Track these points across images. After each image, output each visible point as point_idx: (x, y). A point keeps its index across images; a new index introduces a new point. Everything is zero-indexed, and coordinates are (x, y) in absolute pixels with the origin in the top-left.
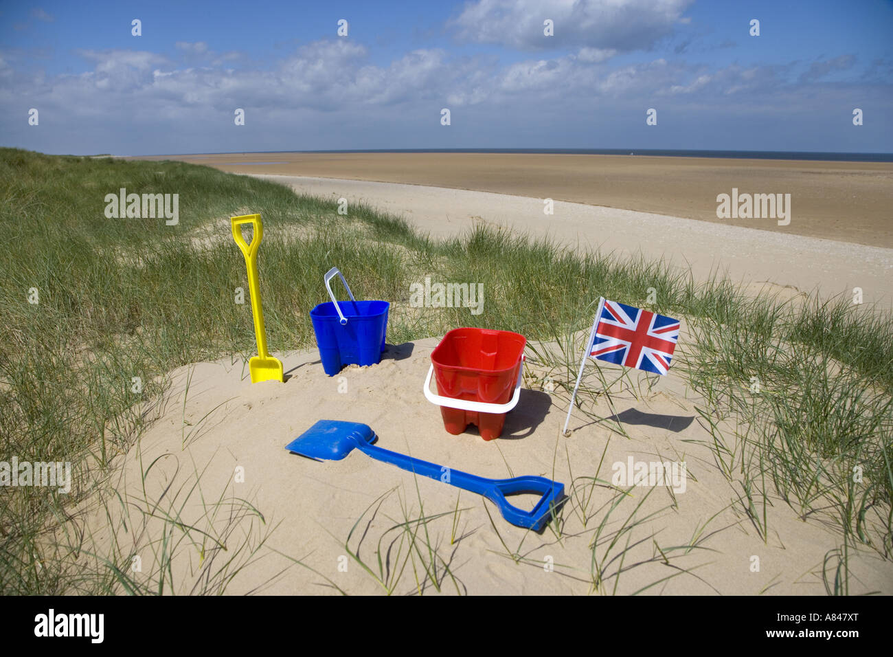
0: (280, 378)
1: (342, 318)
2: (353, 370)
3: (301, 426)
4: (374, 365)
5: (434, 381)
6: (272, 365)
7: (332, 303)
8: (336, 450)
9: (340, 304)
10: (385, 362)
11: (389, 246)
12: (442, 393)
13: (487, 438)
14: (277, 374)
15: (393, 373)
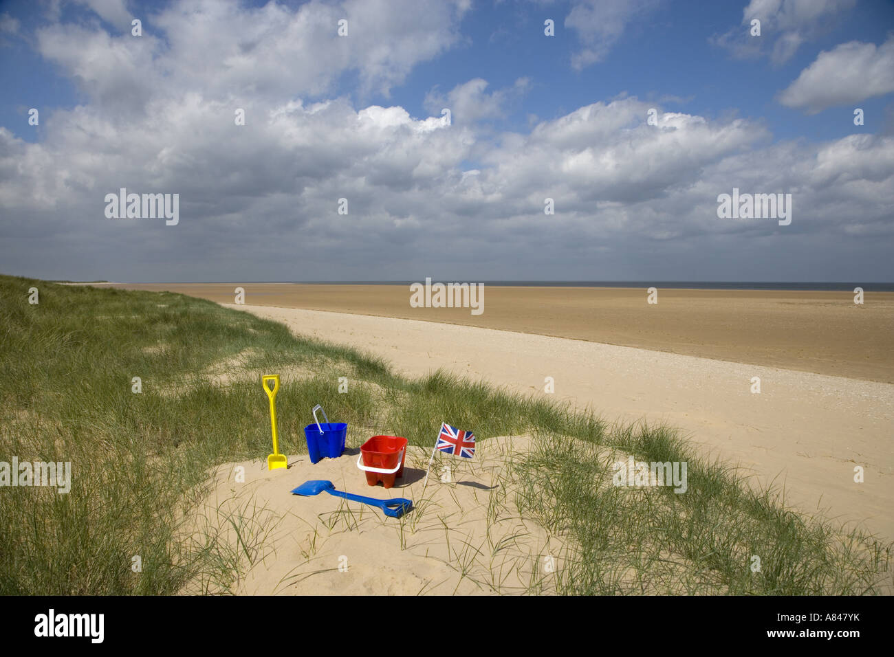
0: (286, 467)
1: (321, 431)
2: (327, 460)
3: (298, 482)
4: (338, 458)
5: (362, 459)
6: (281, 459)
7: (316, 424)
8: (314, 491)
9: (321, 425)
10: (344, 456)
11: (366, 384)
12: (365, 465)
13: (388, 488)
14: (284, 465)
15: (347, 462)
